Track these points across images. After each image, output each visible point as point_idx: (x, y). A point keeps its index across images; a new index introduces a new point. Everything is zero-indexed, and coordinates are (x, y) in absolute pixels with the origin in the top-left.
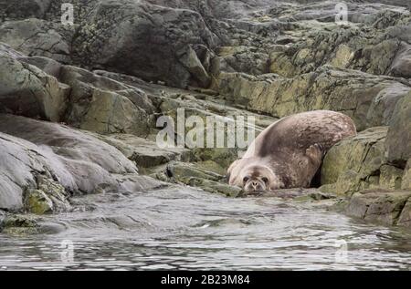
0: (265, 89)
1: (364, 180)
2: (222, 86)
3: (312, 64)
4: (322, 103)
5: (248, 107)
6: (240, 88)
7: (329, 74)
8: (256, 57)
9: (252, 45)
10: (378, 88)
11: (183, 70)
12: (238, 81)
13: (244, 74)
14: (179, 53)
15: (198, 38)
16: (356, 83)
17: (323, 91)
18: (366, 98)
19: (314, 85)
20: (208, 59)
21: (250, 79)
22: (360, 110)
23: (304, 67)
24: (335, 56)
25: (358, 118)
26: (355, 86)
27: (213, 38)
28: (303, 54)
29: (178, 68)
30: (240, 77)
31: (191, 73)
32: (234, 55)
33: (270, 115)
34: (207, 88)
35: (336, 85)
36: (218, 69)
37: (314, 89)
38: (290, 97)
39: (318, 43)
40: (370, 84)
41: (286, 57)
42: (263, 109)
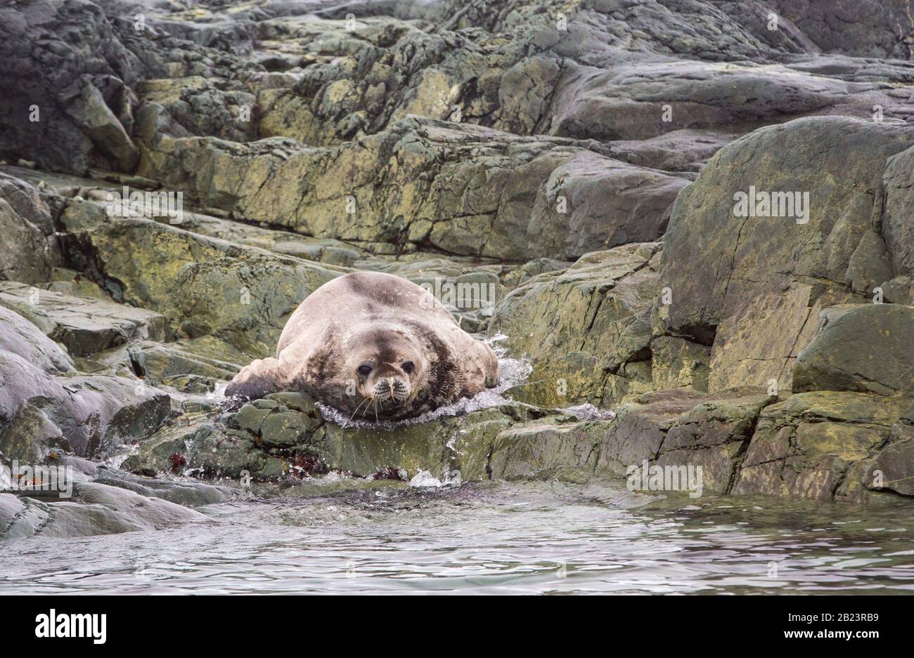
0: (272, 171)
1: (614, 371)
2: (169, 168)
3: (361, 114)
4: (415, 200)
5: (236, 214)
6: (213, 172)
7: (423, 135)
8: (230, 101)
9: (215, 74)
10: (544, 164)
11: (75, 135)
12: (204, 155)
13: (216, 139)
14: (65, 96)
15: (102, 61)
16: (489, 154)
17: (415, 174)
18: (520, 188)
19: (393, 161)
20: (128, 107)
21: (234, 152)
22: (508, 214)
23: (343, 122)
24: (415, 96)
25: (502, 231)
26: (490, 161)
27: (129, 60)
28: (337, 92)
29: (64, 128)
30: (210, 146)
31: (94, 141)
32: (185, 98)
33: (290, 229)
34: (132, 173)
35: (443, 159)
36: (155, 130)
37: (394, 169)
38: (335, 188)
39: (368, 66)
40: (526, 156)
41: (297, 100)
42: (273, 217)
